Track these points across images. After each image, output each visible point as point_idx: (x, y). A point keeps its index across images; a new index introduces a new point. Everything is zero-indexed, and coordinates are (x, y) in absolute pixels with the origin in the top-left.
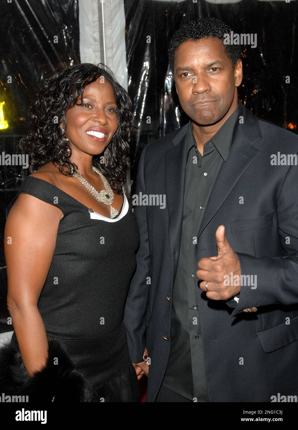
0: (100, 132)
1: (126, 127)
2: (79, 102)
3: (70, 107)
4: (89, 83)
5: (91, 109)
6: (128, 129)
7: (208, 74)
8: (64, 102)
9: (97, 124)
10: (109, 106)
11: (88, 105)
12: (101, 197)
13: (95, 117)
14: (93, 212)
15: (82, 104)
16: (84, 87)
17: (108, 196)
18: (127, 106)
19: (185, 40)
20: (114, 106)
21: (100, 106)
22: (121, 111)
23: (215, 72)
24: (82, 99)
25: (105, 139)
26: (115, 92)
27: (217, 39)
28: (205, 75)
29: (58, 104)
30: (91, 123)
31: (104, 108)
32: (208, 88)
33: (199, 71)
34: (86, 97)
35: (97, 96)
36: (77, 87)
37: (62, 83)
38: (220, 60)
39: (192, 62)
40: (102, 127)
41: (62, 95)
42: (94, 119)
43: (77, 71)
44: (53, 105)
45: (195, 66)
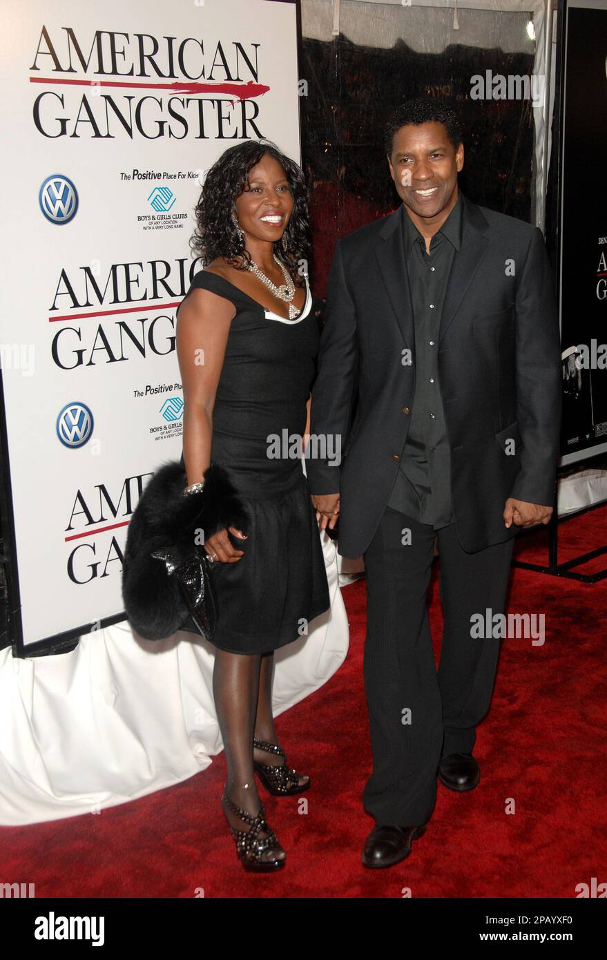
0: (275, 215)
1: (301, 204)
2: (247, 188)
3: (239, 195)
4: (254, 165)
5: (261, 193)
6: (305, 205)
7: (430, 160)
8: (232, 191)
9: (271, 208)
10: (280, 185)
11: (257, 189)
12: (279, 293)
13: (267, 201)
14: (268, 311)
15: (250, 190)
16: (248, 172)
17: (287, 292)
18: (299, 179)
19: (405, 124)
20: (286, 183)
21: (270, 187)
22: (294, 187)
23: (437, 158)
24: (249, 185)
25: (282, 221)
26: (283, 168)
27: (439, 123)
28: (426, 162)
29: (225, 195)
30: (264, 207)
31: (275, 187)
32: (430, 175)
33: (421, 158)
34: (252, 182)
35: (265, 178)
36: (242, 173)
37: (226, 171)
38: (443, 146)
39: (413, 148)
40: (276, 209)
41: (227, 185)
42: (265, 203)
43: (239, 155)
44: (221, 197)
45: (418, 152)
